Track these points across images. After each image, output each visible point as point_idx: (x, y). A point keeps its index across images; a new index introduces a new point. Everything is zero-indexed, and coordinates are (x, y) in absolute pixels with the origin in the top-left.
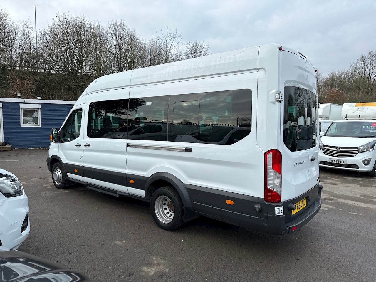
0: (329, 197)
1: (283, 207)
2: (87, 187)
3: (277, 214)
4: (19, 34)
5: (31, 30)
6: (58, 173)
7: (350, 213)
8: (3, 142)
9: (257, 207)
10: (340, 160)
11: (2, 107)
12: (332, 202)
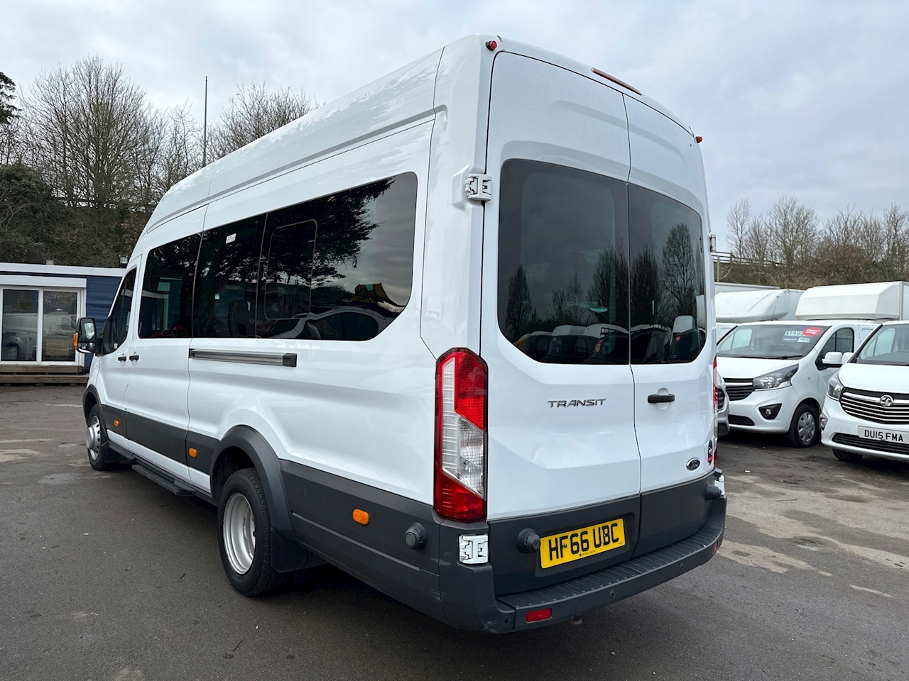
0: (814, 535)
1: (485, 537)
2: (134, 467)
3: (464, 558)
4: (168, 137)
5: (190, 128)
6: (95, 429)
7: (854, 587)
8: (83, 365)
9: (414, 531)
10: (892, 432)
11: (85, 286)
12: (814, 549)
